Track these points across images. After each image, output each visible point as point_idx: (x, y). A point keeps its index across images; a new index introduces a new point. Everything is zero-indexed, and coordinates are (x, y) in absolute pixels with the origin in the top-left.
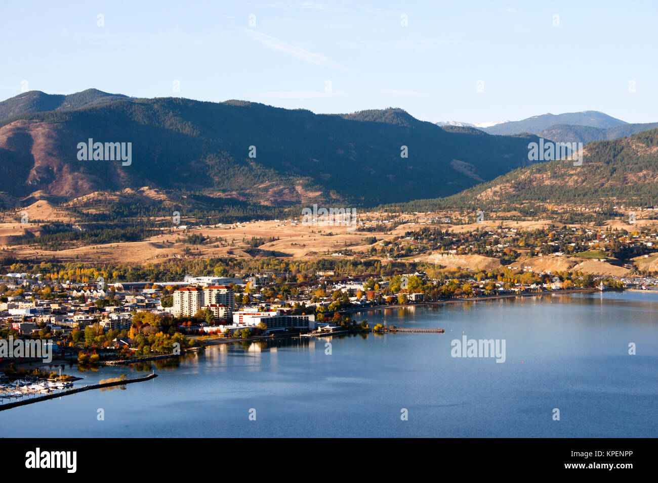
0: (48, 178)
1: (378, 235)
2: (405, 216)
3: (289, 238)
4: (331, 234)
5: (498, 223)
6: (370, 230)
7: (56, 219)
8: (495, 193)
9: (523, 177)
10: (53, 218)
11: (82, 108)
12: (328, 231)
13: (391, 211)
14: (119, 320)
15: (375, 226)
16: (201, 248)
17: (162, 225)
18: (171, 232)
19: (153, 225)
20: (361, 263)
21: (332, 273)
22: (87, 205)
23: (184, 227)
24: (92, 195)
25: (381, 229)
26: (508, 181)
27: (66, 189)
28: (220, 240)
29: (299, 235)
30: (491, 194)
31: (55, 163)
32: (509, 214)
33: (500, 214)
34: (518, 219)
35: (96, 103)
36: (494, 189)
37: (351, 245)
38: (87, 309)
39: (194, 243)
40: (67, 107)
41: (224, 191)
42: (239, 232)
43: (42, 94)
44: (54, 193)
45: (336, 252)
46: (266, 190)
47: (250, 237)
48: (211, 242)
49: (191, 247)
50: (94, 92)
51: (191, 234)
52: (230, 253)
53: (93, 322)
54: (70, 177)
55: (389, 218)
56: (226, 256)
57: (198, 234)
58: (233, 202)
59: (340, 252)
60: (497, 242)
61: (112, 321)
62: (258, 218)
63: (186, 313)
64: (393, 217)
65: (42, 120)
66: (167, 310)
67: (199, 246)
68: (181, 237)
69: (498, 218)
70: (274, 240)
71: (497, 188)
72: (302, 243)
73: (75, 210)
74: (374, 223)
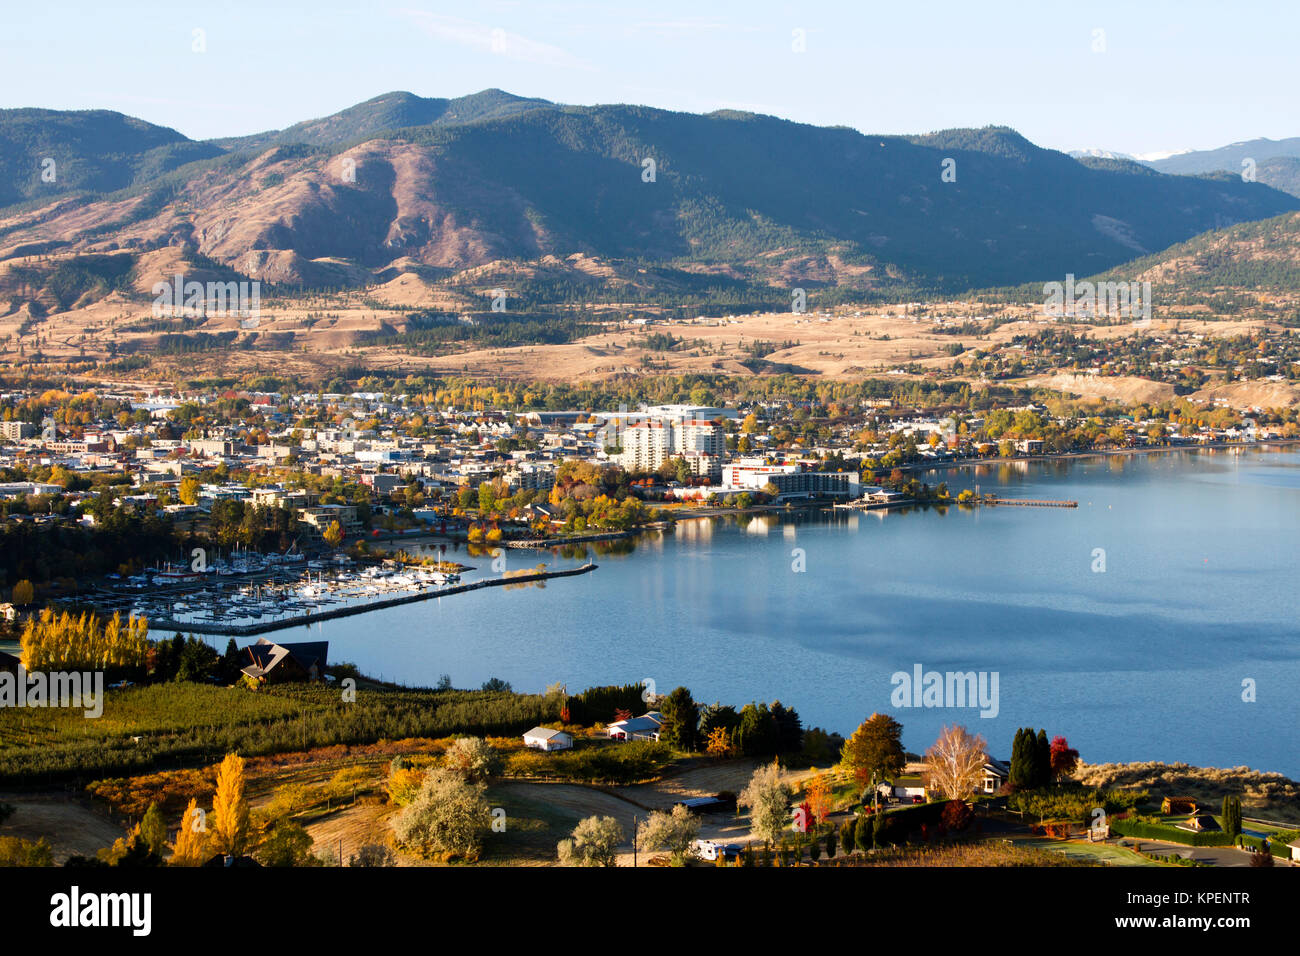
0: (420, 236)
1: (966, 341)
2: (1012, 310)
3: (816, 344)
4: (886, 338)
5: (1171, 323)
6: (953, 331)
7: (431, 305)
8: (1167, 273)
9: (1216, 246)
10: (427, 303)
11: (476, 120)
12: (882, 333)
13: (989, 301)
14: (534, 474)
15: (961, 325)
16: (670, 357)
17: (604, 318)
18: (619, 330)
19: (590, 317)
20: (936, 387)
21: (887, 403)
22: (482, 282)
23: (642, 321)
24: (490, 266)
25: (971, 330)
26: (1189, 253)
27: (447, 253)
28: (702, 343)
29: (832, 339)
30: (1160, 275)
31: (430, 211)
32: (1190, 309)
33: (1176, 309)
34: (1206, 318)
35: (499, 113)
36: (1165, 265)
37: (921, 356)
38: (482, 453)
39: (658, 348)
40: (451, 119)
41: (708, 262)
42: (732, 332)
43: (410, 97)
44: (429, 261)
45: (894, 368)
46: (779, 261)
47: (750, 340)
48: (685, 348)
49: (653, 354)
50: (496, 95)
51: (652, 334)
52: (718, 365)
53: (492, 475)
54: (454, 235)
55: (986, 312)
56: (711, 371)
57: (664, 333)
58: (722, 282)
59: (901, 368)
60: (1169, 356)
61: (523, 475)
62: (765, 308)
63: (645, 465)
64: (991, 311)
65: (411, 141)
66: (614, 458)
67: (666, 354)
68: (637, 338)
69: (1172, 315)
70: (790, 345)
71: (1171, 265)
72: (838, 352)
73: (463, 290)
74: (960, 321)
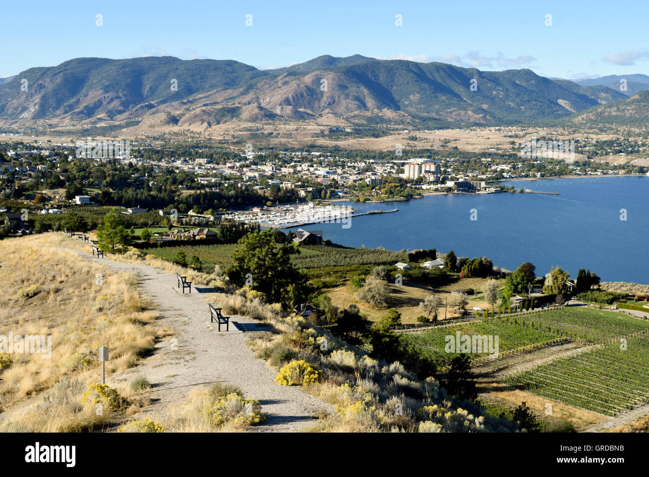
0: (332, 103)
1: (516, 140)
2: (531, 130)
3: (465, 140)
4: (488, 138)
5: (586, 135)
6: (510, 137)
7: (337, 124)
8: (583, 119)
9: (600, 110)
10: (335, 124)
11: (352, 64)
12: (487, 137)
13: (523, 127)
14: (376, 179)
15: (513, 134)
16: (416, 143)
17: (393, 130)
18: (399, 134)
19: (389, 130)
20: (506, 155)
21: (490, 160)
22: (355, 116)
23: (407, 131)
24: (356, 112)
25: (516, 136)
26: (591, 112)
27: (341, 109)
28: (427, 139)
29: (470, 138)
30: (581, 119)
31: (337, 94)
32: (591, 131)
33: (586, 130)
34: (597, 134)
35: (359, 62)
36: (582, 116)
37: (500, 144)
38: (357, 172)
39: (412, 140)
40: (343, 64)
41: (428, 112)
42: (437, 135)
43: (330, 57)
44: (336, 111)
45: (491, 148)
46: (451, 112)
47: (442, 138)
48: (421, 140)
49: (411, 142)
50: (358, 56)
51: (410, 135)
52: (432, 146)
53: (361, 180)
54: (344, 102)
55: (522, 130)
56: (429, 148)
57: (414, 136)
58: (430, 119)
59: (494, 148)
60: (585, 146)
61: (372, 179)
62: (447, 128)
63: (412, 177)
64: (524, 130)
65: (331, 71)
66: (401, 175)
67: (414, 142)
68: (405, 137)
69: (585, 132)
70: (456, 140)
71: (584, 116)
72: (472, 143)
73: (347, 119)
74: (513, 133)
